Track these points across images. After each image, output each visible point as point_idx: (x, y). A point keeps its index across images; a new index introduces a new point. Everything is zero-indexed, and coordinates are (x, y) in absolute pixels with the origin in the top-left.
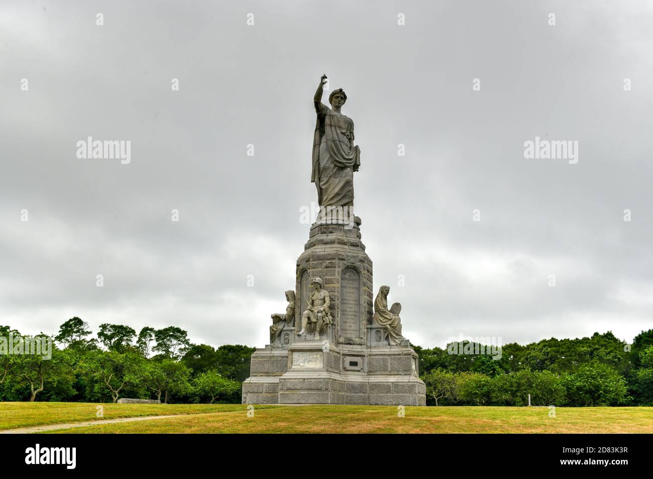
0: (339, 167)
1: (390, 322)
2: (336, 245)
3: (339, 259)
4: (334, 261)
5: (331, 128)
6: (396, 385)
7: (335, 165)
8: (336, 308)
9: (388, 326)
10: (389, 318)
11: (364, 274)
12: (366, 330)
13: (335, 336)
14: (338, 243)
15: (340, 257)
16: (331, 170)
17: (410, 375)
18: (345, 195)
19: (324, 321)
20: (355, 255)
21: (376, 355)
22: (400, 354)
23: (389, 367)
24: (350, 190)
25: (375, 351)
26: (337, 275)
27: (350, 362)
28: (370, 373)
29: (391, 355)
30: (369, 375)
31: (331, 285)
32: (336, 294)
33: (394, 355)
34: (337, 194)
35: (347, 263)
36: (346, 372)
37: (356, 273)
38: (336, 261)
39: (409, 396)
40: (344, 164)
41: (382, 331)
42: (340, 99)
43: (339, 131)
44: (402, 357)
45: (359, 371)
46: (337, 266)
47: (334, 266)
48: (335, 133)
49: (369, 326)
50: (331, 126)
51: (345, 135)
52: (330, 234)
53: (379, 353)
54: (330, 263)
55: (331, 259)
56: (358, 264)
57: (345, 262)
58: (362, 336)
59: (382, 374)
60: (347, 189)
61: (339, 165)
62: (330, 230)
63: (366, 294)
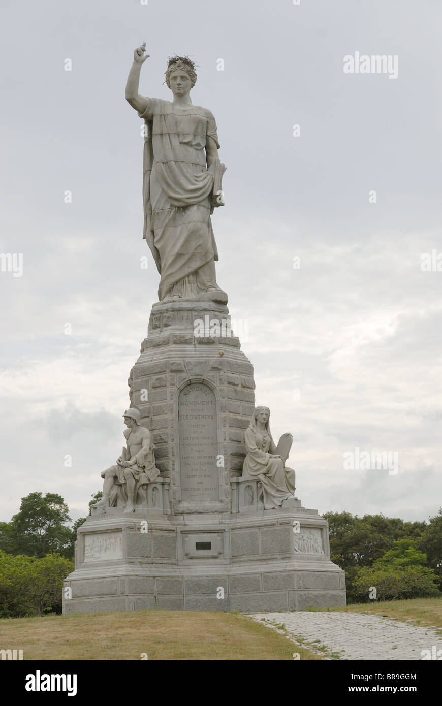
0: (179, 208)
1: (264, 470)
2: (172, 347)
3: (172, 371)
4: (163, 376)
5: (162, 140)
6: (265, 576)
7: (171, 205)
8: (170, 455)
9: (262, 477)
10: (263, 462)
11: (221, 390)
12: (228, 486)
13: (171, 502)
14: (175, 343)
15: (174, 368)
16: (166, 214)
17: (289, 558)
18: (193, 255)
19: (137, 481)
20: (203, 359)
21: (241, 528)
22: (274, 525)
23: (260, 548)
24: (200, 246)
25: (242, 521)
26: (169, 399)
27: (196, 543)
28: (234, 559)
29: (262, 526)
30: (234, 562)
31: (161, 417)
32: (169, 431)
33: (265, 526)
34: (179, 255)
35: (187, 376)
36: (190, 561)
37: (208, 391)
38: (167, 376)
39: (285, 595)
40: (184, 202)
41: (254, 485)
42: (179, 81)
43: (176, 142)
44: (277, 528)
45: (215, 557)
46: (168, 384)
47: (164, 383)
48: (168, 147)
49: (234, 480)
50: (161, 135)
51: (191, 146)
52: (165, 328)
53: (247, 524)
54: (158, 379)
55: (160, 373)
56: (209, 375)
57: (184, 375)
58: (223, 497)
59: (250, 560)
60: (193, 244)
61: (177, 204)
62: (164, 321)
63: (227, 425)
